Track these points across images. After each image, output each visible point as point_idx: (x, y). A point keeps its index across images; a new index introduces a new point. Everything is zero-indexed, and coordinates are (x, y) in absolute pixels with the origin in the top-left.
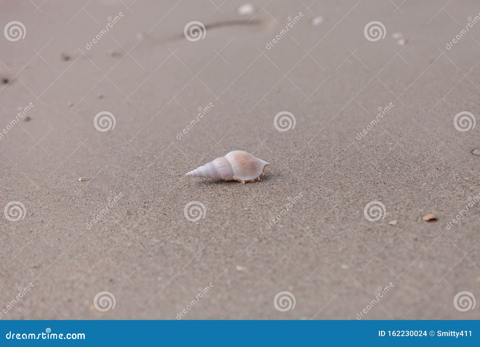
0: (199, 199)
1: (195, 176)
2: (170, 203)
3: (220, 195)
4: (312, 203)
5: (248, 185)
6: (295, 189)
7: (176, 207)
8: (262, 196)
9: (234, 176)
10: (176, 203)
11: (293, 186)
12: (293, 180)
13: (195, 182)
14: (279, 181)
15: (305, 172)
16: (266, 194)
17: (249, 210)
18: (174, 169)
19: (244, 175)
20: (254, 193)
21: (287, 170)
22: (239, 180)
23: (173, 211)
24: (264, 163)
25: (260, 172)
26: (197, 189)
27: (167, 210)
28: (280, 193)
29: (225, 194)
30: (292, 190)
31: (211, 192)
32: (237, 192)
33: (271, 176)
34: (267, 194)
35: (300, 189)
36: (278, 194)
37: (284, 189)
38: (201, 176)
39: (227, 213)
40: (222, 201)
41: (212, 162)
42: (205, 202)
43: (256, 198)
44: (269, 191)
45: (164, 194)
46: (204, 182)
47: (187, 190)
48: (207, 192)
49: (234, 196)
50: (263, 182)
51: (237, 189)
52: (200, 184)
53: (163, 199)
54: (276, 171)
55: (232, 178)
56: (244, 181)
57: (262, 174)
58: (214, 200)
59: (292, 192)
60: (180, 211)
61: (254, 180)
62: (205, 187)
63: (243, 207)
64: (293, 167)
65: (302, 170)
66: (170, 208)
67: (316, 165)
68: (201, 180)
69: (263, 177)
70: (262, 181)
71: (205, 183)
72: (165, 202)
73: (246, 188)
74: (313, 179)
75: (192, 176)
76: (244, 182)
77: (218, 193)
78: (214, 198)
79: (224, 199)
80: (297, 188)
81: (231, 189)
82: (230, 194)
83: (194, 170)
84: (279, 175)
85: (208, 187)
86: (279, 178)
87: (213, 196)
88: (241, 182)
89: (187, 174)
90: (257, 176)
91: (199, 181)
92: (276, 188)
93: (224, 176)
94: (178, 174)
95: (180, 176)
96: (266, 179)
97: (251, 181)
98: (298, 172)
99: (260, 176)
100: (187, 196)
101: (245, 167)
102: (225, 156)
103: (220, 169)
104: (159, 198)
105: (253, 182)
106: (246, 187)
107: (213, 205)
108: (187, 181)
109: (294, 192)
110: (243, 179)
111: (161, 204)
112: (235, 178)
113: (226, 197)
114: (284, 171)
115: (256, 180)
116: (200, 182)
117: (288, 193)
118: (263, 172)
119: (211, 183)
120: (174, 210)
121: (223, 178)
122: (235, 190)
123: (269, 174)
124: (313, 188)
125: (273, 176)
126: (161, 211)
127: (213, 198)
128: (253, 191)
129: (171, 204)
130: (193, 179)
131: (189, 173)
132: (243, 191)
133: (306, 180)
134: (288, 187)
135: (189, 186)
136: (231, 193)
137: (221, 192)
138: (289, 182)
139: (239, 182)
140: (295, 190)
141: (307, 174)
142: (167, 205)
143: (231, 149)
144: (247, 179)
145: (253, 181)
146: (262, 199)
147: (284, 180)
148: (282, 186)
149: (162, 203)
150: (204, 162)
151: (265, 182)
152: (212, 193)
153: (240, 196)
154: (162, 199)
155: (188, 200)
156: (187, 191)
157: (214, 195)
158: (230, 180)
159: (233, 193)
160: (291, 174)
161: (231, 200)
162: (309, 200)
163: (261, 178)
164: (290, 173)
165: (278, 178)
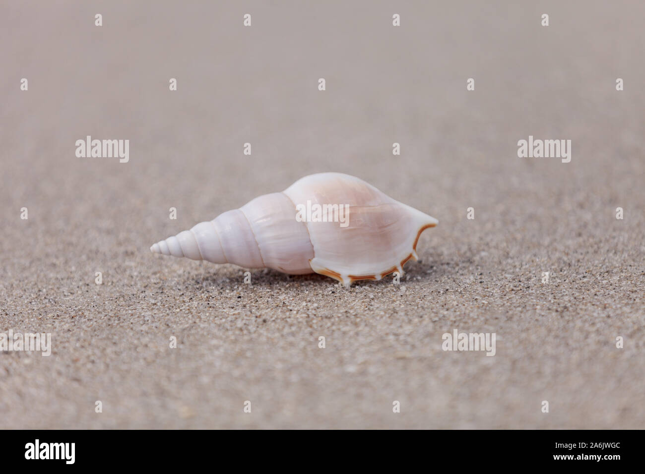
0: (193, 331)
1: (182, 255)
2: (94, 341)
3: (265, 321)
4: (575, 356)
5: (361, 293)
6: (520, 309)
7: (113, 356)
8: (408, 329)
9: (314, 260)
10: (115, 343)
11: (516, 298)
12: (516, 278)
13: (180, 276)
14: (468, 281)
15: (557, 255)
16: (421, 322)
17: (363, 373)
18: (109, 232)
19: (350, 256)
20: (382, 317)
21: (496, 247)
22: (333, 273)
23: (102, 367)
24: (421, 218)
25: (404, 250)
26: (187, 299)
27: (84, 365)
28: (470, 321)
29: (283, 319)
30: (511, 312)
31: (236, 312)
32: (323, 312)
33: (442, 264)
34: (425, 323)
35: (538, 311)
36: (462, 325)
37: (485, 308)
38: (201, 257)
39: (287, 384)
40: (271, 342)
41: (241, 209)
42: (214, 342)
43: (387, 334)
44: (433, 315)
45: (73, 314)
46: (213, 279)
47: (153, 302)
48: (221, 310)
49: (311, 326)
50: (411, 284)
51: (322, 303)
52: (198, 283)
53: (69, 330)
54: (459, 250)
55: (308, 267)
56: (350, 276)
57: (411, 256)
58: (246, 338)
59: (510, 319)
60: (128, 371)
61: (383, 275)
62: (216, 293)
63: (341, 362)
64: (519, 236)
65: (548, 246)
66: (92, 358)
67: (598, 233)
68: (202, 271)
69: (416, 266)
70: (411, 279)
71: (214, 281)
72: (78, 340)
73: (356, 301)
74: (584, 277)
75: (170, 254)
76: (347, 282)
77: (258, 314)
78: (245, 332)
79: (277, 335)
80: (528, 308)
81: (304, 304)
82: (300, 320)
83: (178, 236)
84: (470, 262)
85: (224, 295)
86: (469, 271)
87: (239, 324)
88: (338, 282)
89: (154, 247)
90: (393, 260)
91: (194, 273)
92: (455, 303)
93: (281, 259)
94: (122, 249)
95: (129, 254)
96: (425, 274)
97: (373, 277)
98: (535, 255)
99: (402, 264)
100: (153, 322)
101: (355, 229)
102: (284, 190)
103: (269, 234)
104: (57, 324)
105: (378, 283)
106: (356, 297)
107: (241, 354)
108: (155, 273)
109: (515, 318)
110: (346, 271)
111: (62, 345)
112: (318, 265)
113: (286, 330)
114: (486, 248)
115: (388, 277)
116: (196, 275)
117: (496, 321)
118: (415, 247)
119: (236, 280)
120: (107, 366)
121: (277, 264)
122: (316, 305)
123: (437, 259)
124: (581, 309)
125: (448, 264)
126: (63, 369)
127: (241, 330)
128: (377, 311)
129: (98, 348)
130: (175, 267)
131: (162, 244)
132: (343, 310)
133: (559, 281)
134: (499, 302)
135: (162, 288)
136: (301, 317)
137: (267, 313)
138: (503, 287)
139: (333, 281)
140: (521, 312)
141: (565, 262)
142: (83, 350)
143: (308, 168)
144: (361, 270)
145: (379, 278)
146: (409, 339)
147: (485, 278)
148: (476, 299)
149: (68, 342)
150: (213, 211)
151: (421, 284)
152: (239, 314)
153: (334, 328)
154: (66, 327)
155: (155, 335)
156: (155, 304)
157: (244, 321)
158: (300, 273)
159: (308, 316)
160: (510, 261)
161: (303, 339)
162: (567, 344)
163: (406, 270)
164: (507, 255)
165: (466, 271)
